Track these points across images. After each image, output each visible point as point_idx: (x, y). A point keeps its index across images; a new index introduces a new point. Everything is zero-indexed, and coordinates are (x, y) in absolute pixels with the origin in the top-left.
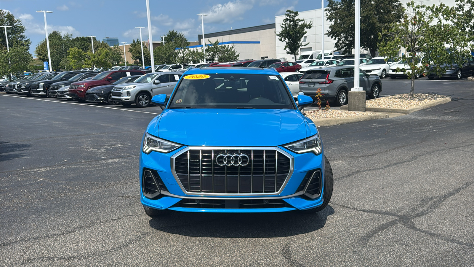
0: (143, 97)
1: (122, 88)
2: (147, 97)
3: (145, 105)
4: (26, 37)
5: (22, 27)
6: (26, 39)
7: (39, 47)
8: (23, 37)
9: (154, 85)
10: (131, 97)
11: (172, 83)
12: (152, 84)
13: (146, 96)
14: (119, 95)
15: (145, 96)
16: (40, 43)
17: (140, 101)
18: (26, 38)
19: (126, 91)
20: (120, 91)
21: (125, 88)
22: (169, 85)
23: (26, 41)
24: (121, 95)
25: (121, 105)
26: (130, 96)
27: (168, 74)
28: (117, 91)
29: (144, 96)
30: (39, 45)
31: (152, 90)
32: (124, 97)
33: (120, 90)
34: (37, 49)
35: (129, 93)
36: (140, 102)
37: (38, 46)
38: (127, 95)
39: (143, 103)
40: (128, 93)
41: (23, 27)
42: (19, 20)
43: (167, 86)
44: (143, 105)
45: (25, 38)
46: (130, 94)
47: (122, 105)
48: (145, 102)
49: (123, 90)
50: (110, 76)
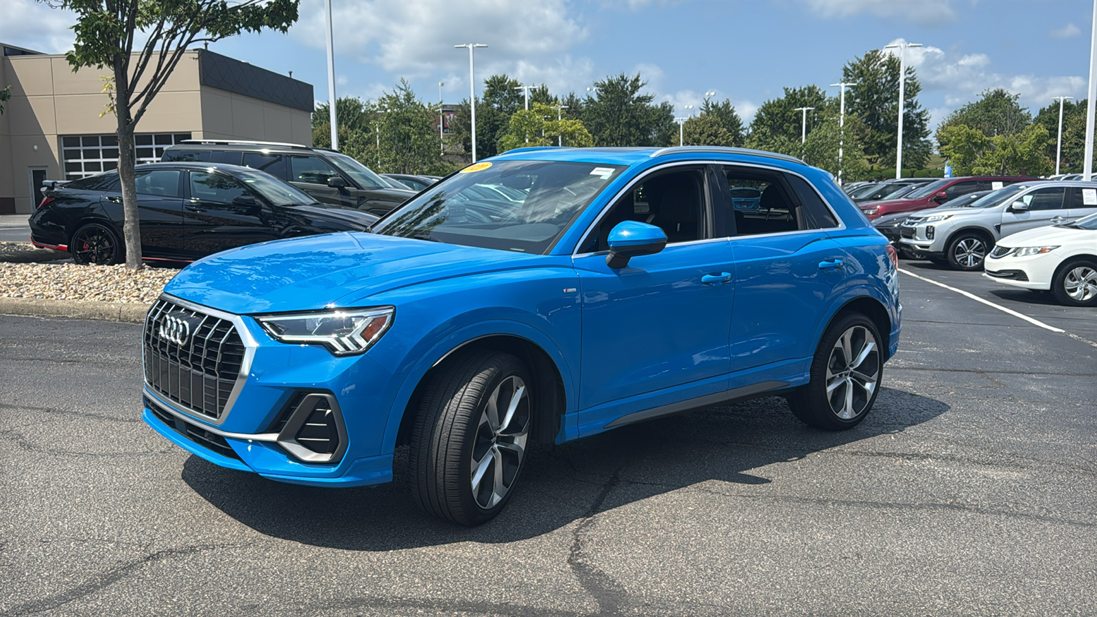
0: (970, 244)
1: (919, 218)
2: (980, 246)
3: (973, 265)
4: (921, 106)
5: (916, 83)
6: (919, 111)
7: (944, 126)
8: (914, 107)
9: (1010, 214)
10: (934, 241)
11: (1069, 210)
12: (1002, 212)
13: (979, 243)
14: (909, 235)
15: (975, 241)
16: (947, 119)
17: (957, 254)
18: (919, 108)
19: (924, 226)
20: (914, 226)
21: (927, 218)
22: (1056, 217)
23: (919, 115)
24: (913, 235)
25: (929, 262)
26: (933, 238)
27: (1064, 187)
28: (909, 226)
29: (972, 242)
30: (946, 122)
31: (998, 228)
32: (918, 242)
33: (913, 223)
34: (938, 132)
35: (932, 231)
36: (957, 256)
37: (942, 126)
38: (927, 236)
39: (967, 259)
40: (930, 232)
41: (916, 85)
42: (911, 69)
43: (1050, 219)
44: (967, 264)
45: (917, 107)
46: (933, 233)
47: (931, 261)
48: (974, 256)
49: (919, 223)
50: (943, 191)
